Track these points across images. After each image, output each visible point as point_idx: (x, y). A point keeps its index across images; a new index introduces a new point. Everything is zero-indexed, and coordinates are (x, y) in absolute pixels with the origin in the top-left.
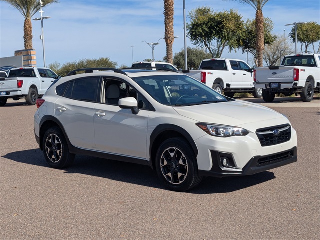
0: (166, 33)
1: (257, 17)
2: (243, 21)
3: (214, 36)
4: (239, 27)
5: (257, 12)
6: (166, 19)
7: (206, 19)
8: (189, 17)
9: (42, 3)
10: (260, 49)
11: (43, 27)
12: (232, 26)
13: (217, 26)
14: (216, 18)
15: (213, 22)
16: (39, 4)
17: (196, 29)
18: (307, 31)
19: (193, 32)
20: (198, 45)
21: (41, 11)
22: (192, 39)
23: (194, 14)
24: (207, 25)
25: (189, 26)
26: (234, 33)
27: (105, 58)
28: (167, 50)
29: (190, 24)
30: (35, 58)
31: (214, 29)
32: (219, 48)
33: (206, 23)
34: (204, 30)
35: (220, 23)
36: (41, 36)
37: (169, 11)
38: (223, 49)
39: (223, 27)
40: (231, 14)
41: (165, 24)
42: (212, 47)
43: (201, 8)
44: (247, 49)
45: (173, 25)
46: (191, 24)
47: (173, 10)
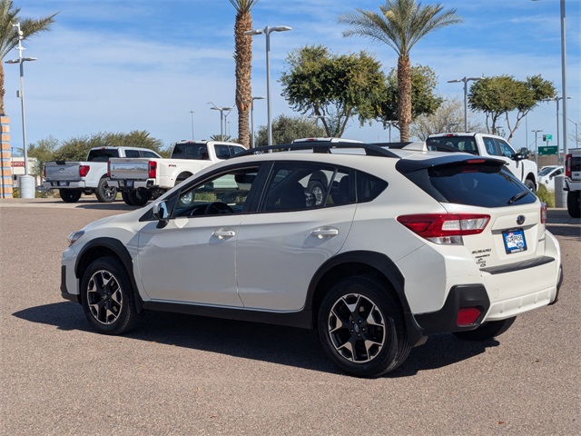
0: (237, 92)
1: (401, 67)
2: (382, 72)
3: (330, 96)
4: (374, 82)
5: (401, 58)
6: (237, 66)
7: (317, 66)
8: (288, 61)
9: (21, 33)
10: (403, 121)
11: (22, 75)
12: (362, 80)
13: (336, 80)
14: (335, 65)
15: (329, 71)
16: (17, 35)
17: (299, 83)
18: (494, 91)
19: (294, 88)
20: (303, 111)
21: (20, 47)
22: (291, 100)
23: (297, 56)
24: (318, 77)
25: (287, 77)
26: (367, 92)
27: (140, 130)
28: (240, 121)
29: (289, 73)
30: (8, 130)
31: (331, 84)
32: (340, 117)
33: (317, 73)
34: (312, 86)
35: (342, 74)
36: (18, 92)
37: (244, 53)
38: (347, 120)
39: (347, 81)
40: (361, 59)
41: (237, 75)
42: (327, 116)
43: (309, 47)
44: (390, 122)
45: (250, 78)
46: (291, 74)
47: (250, 52)
